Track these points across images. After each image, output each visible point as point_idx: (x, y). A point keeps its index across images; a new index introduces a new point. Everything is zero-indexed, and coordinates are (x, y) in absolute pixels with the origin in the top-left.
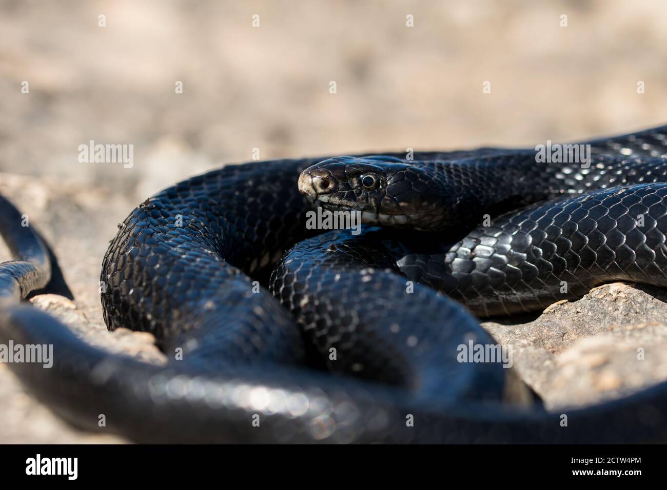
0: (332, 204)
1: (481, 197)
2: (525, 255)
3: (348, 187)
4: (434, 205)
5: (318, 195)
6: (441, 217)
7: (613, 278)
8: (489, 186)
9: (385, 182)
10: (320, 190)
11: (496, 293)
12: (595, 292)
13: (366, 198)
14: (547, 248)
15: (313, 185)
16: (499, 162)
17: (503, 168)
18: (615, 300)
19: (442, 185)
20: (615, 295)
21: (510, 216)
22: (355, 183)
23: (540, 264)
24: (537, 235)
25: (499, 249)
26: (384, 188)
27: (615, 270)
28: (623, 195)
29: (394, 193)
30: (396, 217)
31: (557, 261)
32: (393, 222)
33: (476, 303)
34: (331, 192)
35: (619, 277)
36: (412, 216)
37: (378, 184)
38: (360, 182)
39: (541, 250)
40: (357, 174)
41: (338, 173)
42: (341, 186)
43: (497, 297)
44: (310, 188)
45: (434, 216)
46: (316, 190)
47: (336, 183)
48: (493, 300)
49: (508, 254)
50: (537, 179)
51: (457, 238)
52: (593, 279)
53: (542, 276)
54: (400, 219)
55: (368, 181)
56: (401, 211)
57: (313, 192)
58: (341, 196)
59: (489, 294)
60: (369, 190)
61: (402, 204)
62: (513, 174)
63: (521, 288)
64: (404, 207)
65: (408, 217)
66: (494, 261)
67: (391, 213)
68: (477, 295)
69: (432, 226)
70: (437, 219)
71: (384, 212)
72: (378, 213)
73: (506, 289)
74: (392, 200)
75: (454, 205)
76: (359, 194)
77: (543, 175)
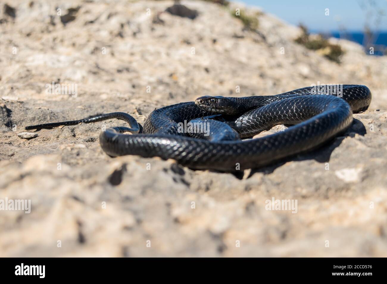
0: (203, 107)
1: (245, 106)
2: (255, 120)
3: (207, 102)
4: (231, 107)
5: (199, 104)
6: (234, 111)
7: (278, 123)
8: (248, 103)
9: (218, 101)
10: (200, 103)
11: (249, 130)
12: (273, 128)
13: (213, 105)
14: (261, 117)
15: (198, 102)
16: (251, 98)
17: (252, 99)
18: (278, 129)
19: (234, 102)
20: (278, 128)
21: (252, 111)
22: (209, 101)
23: (260, 122)
24: (258, 114)
25: (249, 119)
26: (217, 102)
27: (278, 121)
28: (279, 102)
29: (220, 104)
30: (221, 110)
31: (264, 121)
32: (220, 112)
33: (243, 134)
34: (203, 104)
35: (279, 123)
36: (226, 110)
37: (216, 102)
38: (211, 101)
39: (259, 118)
40: (210, 99)
41: (205, 99)
42: (205, 102)
43: (249, 132)
44: (197, 103)
45: (232, 110)
46: (199, 103)
47: (204, 101)
48: (248, 132)
49: (251, 120)
50: (261, 102)
51: (238, 116)
52: (273, 124)
53: (260, 125)
54: (222, 111)
55: (213, 101)
56: (222, 109)
57: (198, 104)
58: (206, 105)
59: (247, 131)
60: (213, 103)
61: (222, 107)
62: (255, 100)
63: (254, 129)
64: (223, 107)
65: (224, 110)
66: (248, 122)
67: (220, 109)
68: (243, 131)
69: (231, 113)
70: (232, 111)
71: (218, 109)
72: (216, 109)
73: (251, 129)
74: (220, 105)
75: (237, 108)
76: (211, 104)
77: (263, 101)
